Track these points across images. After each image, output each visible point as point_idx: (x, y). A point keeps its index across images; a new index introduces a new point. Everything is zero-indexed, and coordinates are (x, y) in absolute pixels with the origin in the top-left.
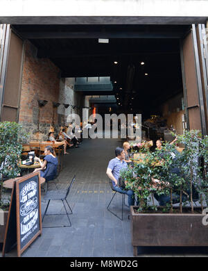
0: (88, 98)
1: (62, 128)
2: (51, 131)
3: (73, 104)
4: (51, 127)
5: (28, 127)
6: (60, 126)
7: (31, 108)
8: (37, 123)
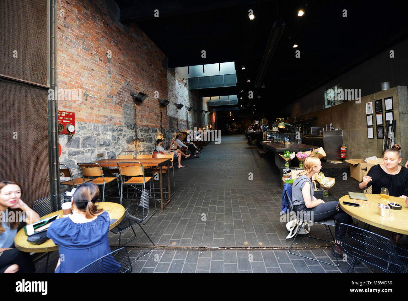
0: (206, 99)
1: (175, 134)
2: (159, 137)
3: (189, 106)
4: (159, 133)
5: (115, 134)
6: (173, 132)
7: (120, 104)
8: (134, 127)
